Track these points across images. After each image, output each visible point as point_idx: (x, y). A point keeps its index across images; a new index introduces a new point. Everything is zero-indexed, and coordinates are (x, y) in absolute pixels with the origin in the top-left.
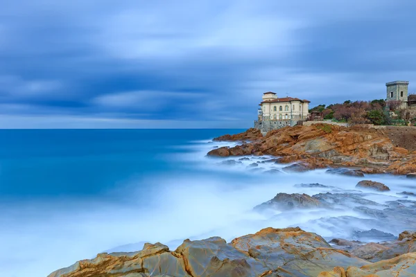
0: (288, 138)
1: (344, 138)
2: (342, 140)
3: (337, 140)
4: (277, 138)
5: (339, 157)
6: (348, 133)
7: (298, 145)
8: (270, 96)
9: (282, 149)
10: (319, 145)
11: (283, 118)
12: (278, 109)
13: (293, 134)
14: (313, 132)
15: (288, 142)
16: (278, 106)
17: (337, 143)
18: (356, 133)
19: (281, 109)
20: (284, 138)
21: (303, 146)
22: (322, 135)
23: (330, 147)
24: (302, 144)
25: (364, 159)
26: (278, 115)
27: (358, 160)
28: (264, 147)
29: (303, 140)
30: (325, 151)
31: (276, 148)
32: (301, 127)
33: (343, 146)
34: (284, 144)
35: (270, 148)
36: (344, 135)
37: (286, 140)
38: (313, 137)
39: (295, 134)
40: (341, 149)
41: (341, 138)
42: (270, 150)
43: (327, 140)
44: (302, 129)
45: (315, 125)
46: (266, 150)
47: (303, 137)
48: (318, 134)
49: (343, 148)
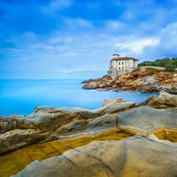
0: (132, 76)
1: (163, 76)
2: (162, 77)
3: (159, 77)
4: (126, 76)
5: (161, 86)
6: (166, 73)
7: (138, 80)
8: (116, 56)
9: (129, 83)
10: (150, 80)
11: (124, 69)
14: (146, 72)
15: (132, 79)
16: (121, 62)
17: (159, 78)
18: (169, 73)
19: (123, 64)
20: (130, 76)
21: (141, 80)
22: (151, 74)
23: (156, 81)
24: (141, 79)
26: (121, 67)
27: (171, 87)
28: (118, 82)
29: (141, 77)
30: (154, 83)
31: (125, 83)
32: (140, 70)
33: (163, 80)
34: (130, 80)
35: (122, 83)
36: (163, 74)
37: (131, 77)
38: (146, 75)
39: (136, 74)
40: (162, 82)
41: (161, 76)
42: (122, 84)
43: (154, 77)
44: (140, 71)
45: (147, 69)
46: (119, 84)
47: (141, 75)
48: (149, 73)
49: (163, 81)
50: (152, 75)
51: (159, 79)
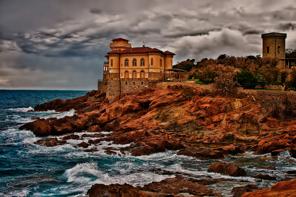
0: (136, 106)
1: (209, 105)
2: (206, 109)
3: (199, 109)
4: (121, 106)
6: (214, 100)
8: (121, 44)
9: (128, 121)
10: (176, 115)
11: (138, 76)
12: (130, 63)
13: (143, 99)
14: (170, 97)
15: (136, 111)
16: (131, 58)
17: (199, 112)
18: (224, 99)
19: (135, 63)
20: (130, 106)
22: (181, 102)
23: (191, 118)
25: (231, 133)
26: (130, 71)
27: (222, 135)
28: (103, 118)
29: (156, 109)
30: (184, 124)
31: (120, 121)
32: (154, 90)
33: (208, 117)
34: (131, 115)
35: (112, 121)
36: (209, 101)
37: (134, 109)
38: (169, 104)
39: (145, 100)
40: (204, 120)
41: (205, 105)
42: (111, 123)
43: (186, 109)
44: (155, 92)
45: (172, 88)
46: (106, 123)
47: (157, 104)
48: (176, 100)
49: (207, 119)
50: (183, 104)
51: (198, 114)
